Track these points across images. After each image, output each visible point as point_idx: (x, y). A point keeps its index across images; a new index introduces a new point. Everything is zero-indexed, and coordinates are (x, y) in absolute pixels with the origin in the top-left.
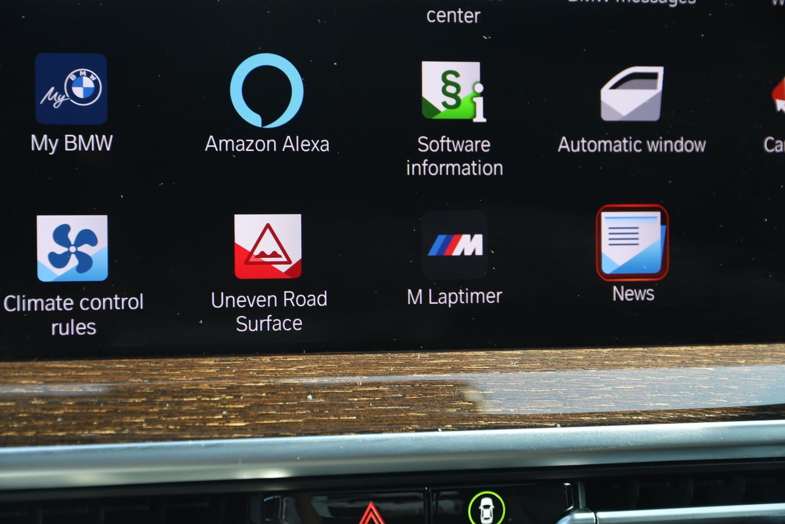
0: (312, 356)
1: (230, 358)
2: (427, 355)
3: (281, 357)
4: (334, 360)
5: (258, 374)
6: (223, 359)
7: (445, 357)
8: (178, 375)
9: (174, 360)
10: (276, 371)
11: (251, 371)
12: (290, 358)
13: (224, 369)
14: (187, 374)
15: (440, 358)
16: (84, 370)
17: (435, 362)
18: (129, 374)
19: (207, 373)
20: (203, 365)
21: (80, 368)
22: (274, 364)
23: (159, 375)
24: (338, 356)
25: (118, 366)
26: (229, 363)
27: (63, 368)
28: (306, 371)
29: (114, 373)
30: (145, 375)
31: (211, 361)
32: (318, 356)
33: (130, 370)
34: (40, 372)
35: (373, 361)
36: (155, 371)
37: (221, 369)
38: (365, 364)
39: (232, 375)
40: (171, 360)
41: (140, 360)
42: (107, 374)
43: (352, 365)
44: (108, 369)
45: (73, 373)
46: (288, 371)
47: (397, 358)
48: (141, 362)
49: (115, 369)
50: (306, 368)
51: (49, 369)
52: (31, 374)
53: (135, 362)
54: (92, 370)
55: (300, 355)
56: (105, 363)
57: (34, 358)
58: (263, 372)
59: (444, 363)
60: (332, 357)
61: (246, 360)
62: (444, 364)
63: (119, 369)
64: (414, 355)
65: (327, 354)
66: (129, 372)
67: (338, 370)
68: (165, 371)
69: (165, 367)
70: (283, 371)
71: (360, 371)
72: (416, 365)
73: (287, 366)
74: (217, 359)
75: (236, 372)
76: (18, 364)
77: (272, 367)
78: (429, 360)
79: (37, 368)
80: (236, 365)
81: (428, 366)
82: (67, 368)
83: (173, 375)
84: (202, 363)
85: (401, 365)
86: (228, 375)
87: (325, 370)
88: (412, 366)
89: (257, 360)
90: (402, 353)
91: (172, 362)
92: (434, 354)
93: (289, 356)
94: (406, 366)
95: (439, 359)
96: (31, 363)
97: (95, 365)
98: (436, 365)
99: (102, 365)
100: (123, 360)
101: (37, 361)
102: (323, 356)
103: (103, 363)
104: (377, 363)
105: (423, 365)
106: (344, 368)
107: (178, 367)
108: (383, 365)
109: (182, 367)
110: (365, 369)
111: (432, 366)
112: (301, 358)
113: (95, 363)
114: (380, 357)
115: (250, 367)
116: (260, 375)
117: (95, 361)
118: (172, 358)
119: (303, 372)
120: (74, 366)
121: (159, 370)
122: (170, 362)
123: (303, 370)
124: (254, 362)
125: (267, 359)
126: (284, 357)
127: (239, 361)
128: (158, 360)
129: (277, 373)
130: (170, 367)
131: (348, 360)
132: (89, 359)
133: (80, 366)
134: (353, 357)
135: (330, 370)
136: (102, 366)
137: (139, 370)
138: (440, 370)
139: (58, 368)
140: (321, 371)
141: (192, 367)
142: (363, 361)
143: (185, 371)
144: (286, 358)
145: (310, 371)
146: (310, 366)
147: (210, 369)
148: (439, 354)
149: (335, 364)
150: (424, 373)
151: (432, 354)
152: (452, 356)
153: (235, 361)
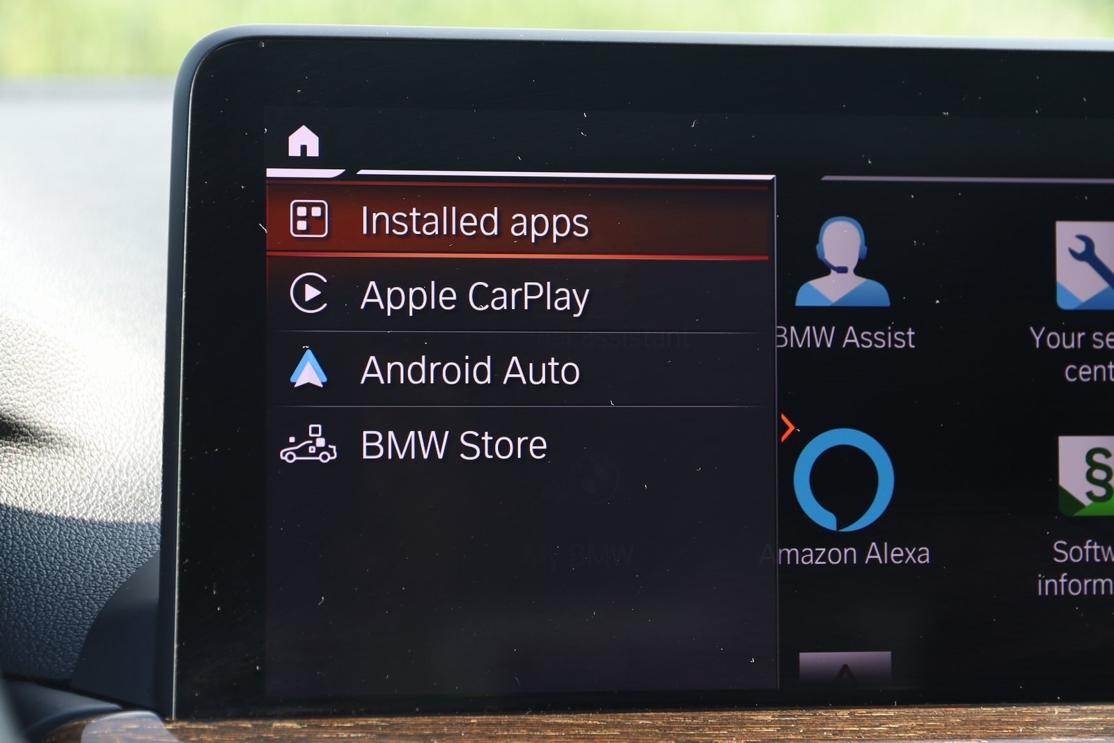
0: (906, 710)
1: (794, 712)
2: (1067, 709)
3: (864, 711)
4: (938, 716)
5: (834, 735)
6: (784, 713)
7: (1094, 713)
8: (725, 735)
9: (716, 714)
10: (859, 731)
11: (825, 731)
12: (878, 713)
13: (787, 728)
14: (737, 735)
15: (1086, 713)
16: (596, 727)
17: (1079, 719)
18: (657, 734)
19: (764, 734)
20: (757, 722)
21: (590, 724)
22: (855, 720)
23: (699, 735)
24: (943, 709)
25: (641, 722)
26: (793, 718)
27: (566, 725)
28: (901, 732)
29: (638, 732)
30: (679, 735)
31: (767, 716)
32: (916, 710)
33: (658, 728)
34: (537, 731)
35: (993, 718)
36: (692, 730)
37: (782, 728)
38: (982, 722)
39: (799, 737)
40: (712, 714)
41: (671, 714)
42: (627, 733)
43: (964, 723)
44: (628, 726)
45: (582, 732)
46: (875, 731)
47: (1025, 715)
48: (672, 716)
49: (638, 726)
50: (901, 727)
51: (548, 725)
52: (525, 732)
53: (663, 716)
54: (606, 727)
55: (890, 708)
56: (625, 718)
57: (527, 710)
58: (841, 732)
59: (1093, 721)
60: (935, 711)
61: (815, 715)
62: (1093, 723)
63: (643, 726)
64: (1048, 709)
65: (929, 707)
66: (657, 731)
67: (945, 730)
68: (707, 729)
69: (705, 724)
70: (869, 731)
71: (976, 733)
72: (1054, 724)
73: (873, 724)
74: (777, 713)
75: (805, 732)
76: (505, 719)
77: (853, 725)
78: (1071, 717)
79: (531, 724)
80: (802, 722)
81: (1071, 725)
82: (572, 725)
83: (718, 736)
84: (755, 718)
85: (1033, 724)
86: (794, 737)
87: (928, 730)
88: (1049, 725)
89: (831, 714)
90: (1032, 706)
91: (715, 718)
92: (1077, 708)
93: (875, 710)
94: (1040, 725)
95: (1086, 716)
96: (523, 717)
97: (609, 720)
98: (1082, 724)
99: (619, 720)
100: (647, 714)
101: (531, 714)
102: (922, 710)
103: (620, 717)
104: (999, 720)
105: (1064, 724)
106: (954, 727)
107: (723, 724)
108: (1008, 723)
109: (729, 724)
110: (982, 729)
111: (1077, 725)
112: (891, 713)
113: (609, 718)
114: (1001, 712)
115: (823, 725)
116: (838, 737)
117: (609, 715)
118: (714, 711)
119: (897, 732)
120: (582, 722)
121: (698, 728)
122: (713, 717)
123: (897, 730)
124: (827, 718)
125: (844, 714)
126: (868, 710)
127: (806, 716)
128: (695, 714)
129: (861, 734)
130: (711, 723)
131: (958, 716)
132: (600, 713)
133: (590, 722)
134: (963, 711)
135: (934, 730)
136: (620, 722)
137: (671, 728)
138: (1089, 732)
139: (560, 725)
140: (922, 732)
141: (742, 724)
142: (978, 718)
143: (734, 731)
144: (871, 713)
145: (906, 731)
146: (905, 724)
147: (767, 728)
148: (1085, 708)
149: (940, 721)
150: (1066, 736)
151: (1074, 707)
152: (1102, 712)
153: (800, 716)
